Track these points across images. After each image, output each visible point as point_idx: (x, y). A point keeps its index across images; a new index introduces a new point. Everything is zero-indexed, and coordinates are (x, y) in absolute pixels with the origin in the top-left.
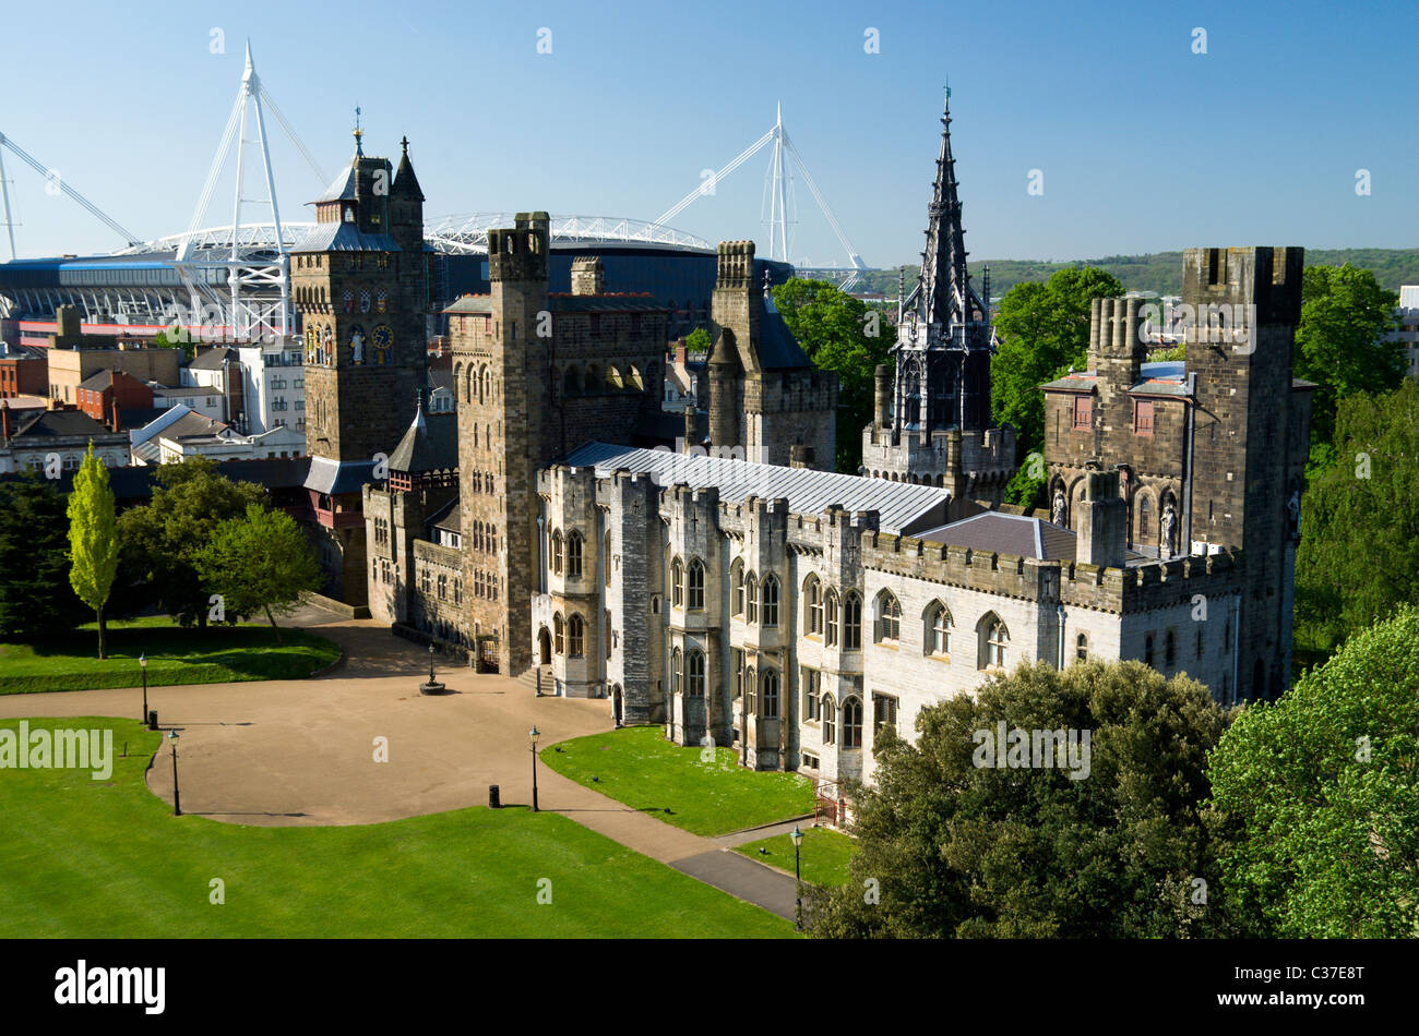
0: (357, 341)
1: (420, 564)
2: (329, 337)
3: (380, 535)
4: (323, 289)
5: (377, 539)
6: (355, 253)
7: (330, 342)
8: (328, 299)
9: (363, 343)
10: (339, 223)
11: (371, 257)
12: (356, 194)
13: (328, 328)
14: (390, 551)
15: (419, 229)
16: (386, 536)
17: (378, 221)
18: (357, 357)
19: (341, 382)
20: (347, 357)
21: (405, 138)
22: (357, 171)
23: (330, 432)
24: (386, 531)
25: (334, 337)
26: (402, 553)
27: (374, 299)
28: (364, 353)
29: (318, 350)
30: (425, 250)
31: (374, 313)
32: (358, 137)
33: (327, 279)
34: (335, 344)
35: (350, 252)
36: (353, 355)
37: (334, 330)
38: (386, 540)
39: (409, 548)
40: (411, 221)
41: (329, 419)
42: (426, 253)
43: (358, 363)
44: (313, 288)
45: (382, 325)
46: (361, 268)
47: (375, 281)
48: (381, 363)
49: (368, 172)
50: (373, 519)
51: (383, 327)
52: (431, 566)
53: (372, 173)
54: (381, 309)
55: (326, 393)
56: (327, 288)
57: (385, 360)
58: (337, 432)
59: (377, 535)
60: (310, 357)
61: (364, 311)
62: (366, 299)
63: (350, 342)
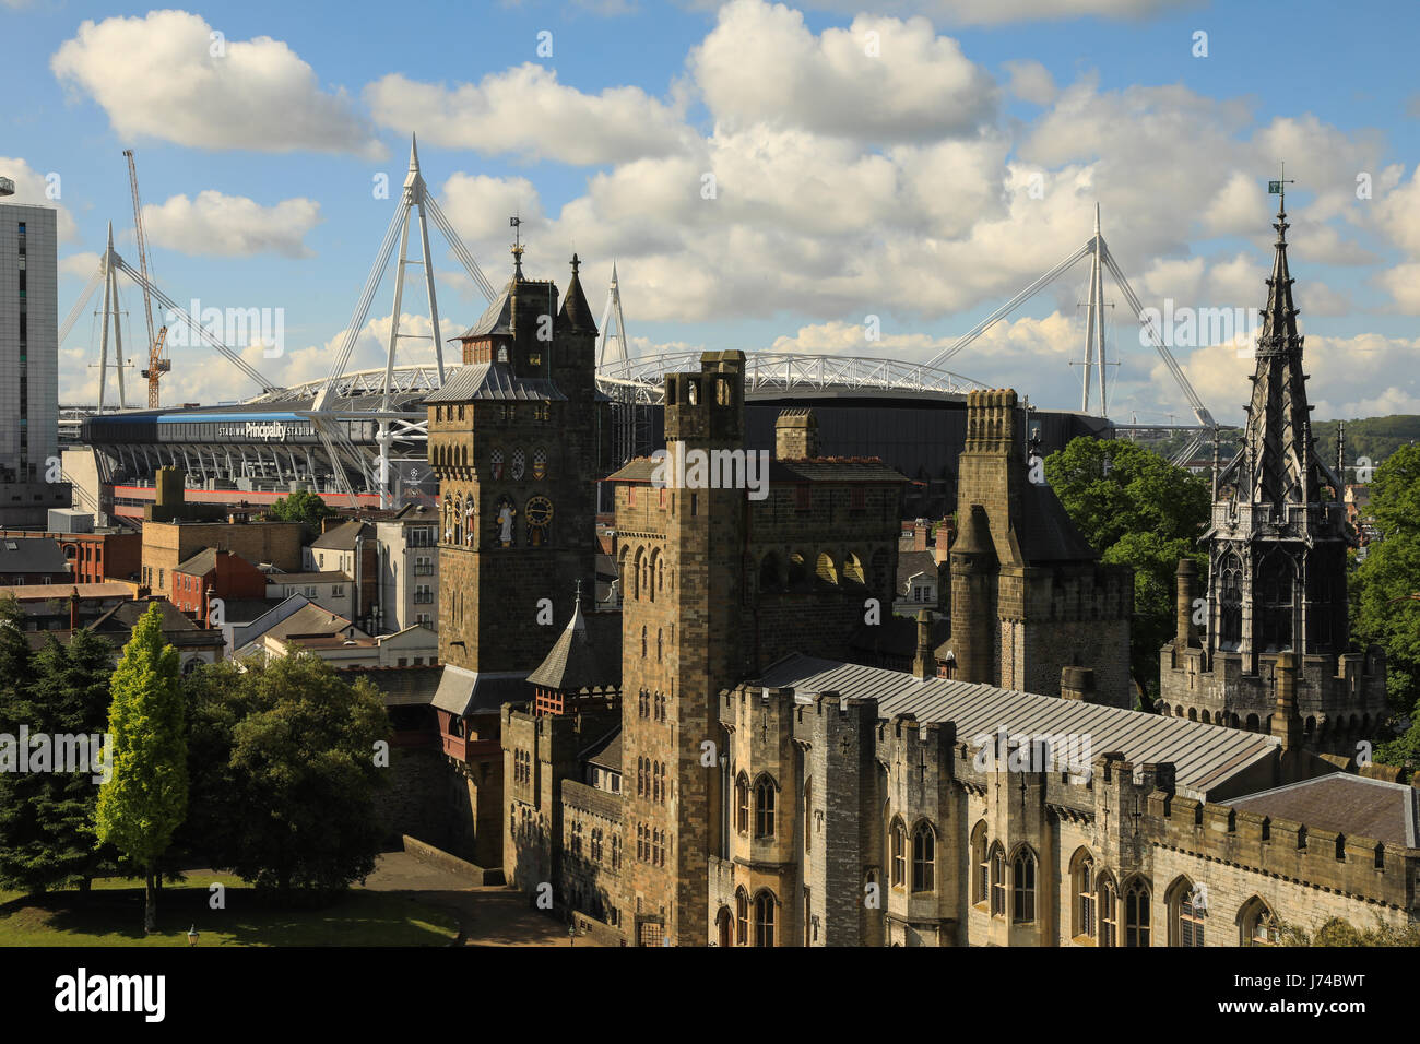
0: (506, 516)
1: (569, 814)
2: (470, 511)
3: (521, 772)
4: (465, 448)
5: (516, 777)
6: (507, 403)
7: (472, 517)
8: (470, 462)
9: (514, 518)
10: (489, 364)
11: (526, 408)
12: (511, 327)
13: (470, 498)
14: (532, 794)
15: (591, 372)
16: (528, 773)
17: (538, 361)
18: (506, 537)
19: (484, 568)
20: (493, 536)
21: (575, 256)
22: (514, 298)
23: (467, 633)
24: (528, 768)
25: (477, 511)
26: (547, 798)
27: (530, 463)
28: (514, 532)
29: (457, 526)
30: (596, 399)
31: (528, 479)
32: (518, 255)
33: (470, 435)
34: (477, 519)
35: (500, 401)
36: (500, 533)
37: (477, 501)
38: (527, 780)
39: (557, 791)
40: (579, 362)
41: (467, 618)
42: (598, 403)
43: (507, 545)
44: (453, 448)
45: (538, 495)
46: (515, 422)
47: (532, 439)
48: (536, 544)
49: (528, 299)
50: (513, 750)
51: (540, 498)
52: (583, 817)
53: (533, 301)
54: (538, 474)
55: (465, 583)
56: (470, 447)
57: (541, 541)
58: (477, 633)
59: (516, 772)
60: (447, 535)
61: (516, 477)
62: (520, 462)
63: (497, 518)
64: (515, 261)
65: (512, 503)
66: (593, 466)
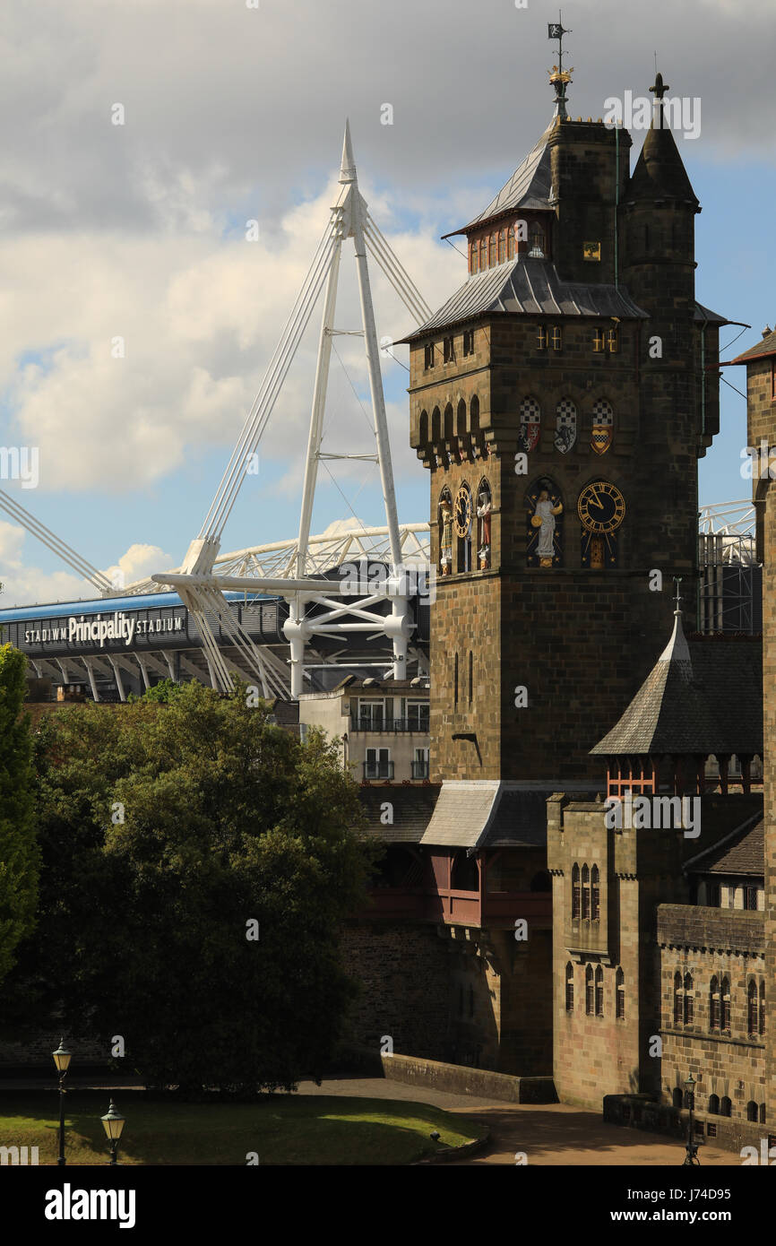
0: (545, 514)
1: (670, 961)
2: (483, 510)
3: (582, 904)
4: (475, 401)
5: (574, 913)
6: (545, 320)
7: (488, 518)
8: (485, 420)
9: (559, 518)
10: (516, 260)
11: (579, 329)
12: (552, 198)
13: (485, 487)
14: (603, 935)
15: (686, 270)
16: (595, 902)
17: (597, 255)
18: (546, 549)
19: (509, 602)
20: (523, 548)
21: (659, 79)
22: (556, 148)
23: (480, 718)
24: (595, 892)
25: (496, 505)
26: (630, 938)
27: (585, 423)
28: (559, 542)
29: (461, 541)
30: (697, 317)
31: (583, 451)
32: (560, 86)
33: (485, 377)
34: (496, 519)
35: (534, 316)
36: (536, 544)
37: (495, 490)
38: (595, 913)
39: (648, 924)
40: (668, 252)
41: (480, 690)
42: (700, 324)
43: (547, 563)
44: (455, 406)
45: (600, 480)
46: (559, 353)
47: (589, 383)
48: (596, 565)
49: (579, 150)
50: (568, 869)
51: (602, 485)
52: (695, 960)
53: (588, 153)
54: (600, 445)
55: (476, 634)
56: (485, 395)
57: (605, 560)
58: (498, 713)
59: (575, 905)
60: (444, 561)
61: (562, 449)
62: (568, 423)
63: (530, 517)
64: (555, 96)
65: (557, 494)
66: (693, 432)
